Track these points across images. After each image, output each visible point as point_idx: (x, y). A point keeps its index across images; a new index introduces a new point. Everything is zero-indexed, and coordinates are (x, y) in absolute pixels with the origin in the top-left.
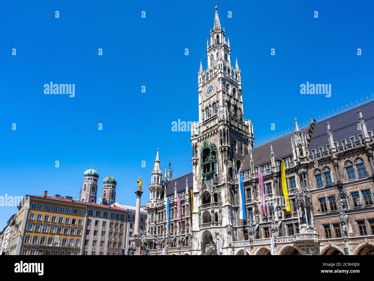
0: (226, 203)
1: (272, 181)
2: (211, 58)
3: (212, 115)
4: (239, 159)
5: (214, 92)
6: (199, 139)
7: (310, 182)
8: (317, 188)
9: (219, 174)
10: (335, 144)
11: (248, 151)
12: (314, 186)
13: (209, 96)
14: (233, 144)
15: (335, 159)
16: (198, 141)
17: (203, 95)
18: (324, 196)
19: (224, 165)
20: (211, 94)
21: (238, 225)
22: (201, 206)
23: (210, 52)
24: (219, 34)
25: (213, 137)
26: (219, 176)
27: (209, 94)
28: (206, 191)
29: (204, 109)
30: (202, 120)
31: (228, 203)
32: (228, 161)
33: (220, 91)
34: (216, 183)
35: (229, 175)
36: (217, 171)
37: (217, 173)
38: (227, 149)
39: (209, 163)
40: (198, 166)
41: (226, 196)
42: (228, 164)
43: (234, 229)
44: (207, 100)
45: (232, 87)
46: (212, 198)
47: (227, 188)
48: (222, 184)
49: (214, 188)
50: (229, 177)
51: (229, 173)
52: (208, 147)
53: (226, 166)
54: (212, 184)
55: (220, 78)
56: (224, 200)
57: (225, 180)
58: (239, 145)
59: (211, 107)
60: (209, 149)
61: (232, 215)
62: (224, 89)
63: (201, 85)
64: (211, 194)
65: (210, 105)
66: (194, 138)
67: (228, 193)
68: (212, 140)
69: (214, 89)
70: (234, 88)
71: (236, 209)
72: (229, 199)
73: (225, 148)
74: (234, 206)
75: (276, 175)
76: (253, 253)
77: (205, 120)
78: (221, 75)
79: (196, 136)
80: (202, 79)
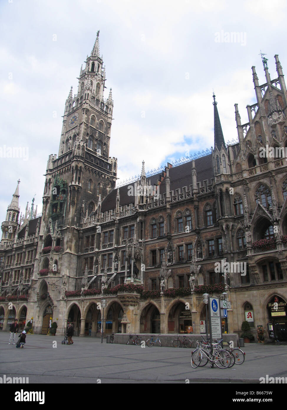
0: (67, 250)
1: (114, 229)
2: (82, 86)
3: (71, 149)
4: (93, 201)
5: (77, 123)
6: (54, 174)
7: (146, 232)
8: (151, 239)
9: (65, 216)
10: (171, 193)
11: (107, 192)
12: (149, 237)
13: (72, 126)
14: (87, 183)
15: (168, 208)
16: (52, 177)
17: (66, 125)
18: (155, 248)
19: (71, 206)
20: (74, 125)
21: (79, 276)
22: (43, 252)
23: (82, 79)
24: (95, 62)
25: (67, 174)
26: (66, 218)
27: (72, 125)
28: (49, 234)
29: (65, 141)
30: (61, 153)
31: (68, 251)
32: (76, 202)
33: (82, 123)
34: (61, 227)
35: (76, 218)
36: (64, 212)
37: (64, 215)
38: (76, 189)
39: (57, 203)
40: (48, 205)
41: (67, 242)
42: (75, 206)
43: (73, 279)
44: (70, 131)
45: (99, 120)
46: (54, 243)
47: (70, 233)
48: (66, 228)
49: (57, 232)
50: (75, 220)
51: (75, 216)
52: (59, 184)
53: (73, 208)
54: (56, 228)
55: (84, 109)
56: (65, 246)
57: (70, 224)
58: (95, 185)
59: (71, 140)
60: (60, 187)
61: (73, 264)
62: (87, 121)
63: (67, 113)
64: (52, 239)
65: (70, 137)
66: (49, 172)
67: (70, 239)
68: (65, 177)
69: (77, 120)
70: (102, 121)
71: (79, 257)
72: (71, 246)
73: (75, 188)
74: (77, 253)
75: (118, 222)
76: (84, 307)
77: (64, 153)
78: (85, 106)
79: (51, 170)
80: (68, 108)
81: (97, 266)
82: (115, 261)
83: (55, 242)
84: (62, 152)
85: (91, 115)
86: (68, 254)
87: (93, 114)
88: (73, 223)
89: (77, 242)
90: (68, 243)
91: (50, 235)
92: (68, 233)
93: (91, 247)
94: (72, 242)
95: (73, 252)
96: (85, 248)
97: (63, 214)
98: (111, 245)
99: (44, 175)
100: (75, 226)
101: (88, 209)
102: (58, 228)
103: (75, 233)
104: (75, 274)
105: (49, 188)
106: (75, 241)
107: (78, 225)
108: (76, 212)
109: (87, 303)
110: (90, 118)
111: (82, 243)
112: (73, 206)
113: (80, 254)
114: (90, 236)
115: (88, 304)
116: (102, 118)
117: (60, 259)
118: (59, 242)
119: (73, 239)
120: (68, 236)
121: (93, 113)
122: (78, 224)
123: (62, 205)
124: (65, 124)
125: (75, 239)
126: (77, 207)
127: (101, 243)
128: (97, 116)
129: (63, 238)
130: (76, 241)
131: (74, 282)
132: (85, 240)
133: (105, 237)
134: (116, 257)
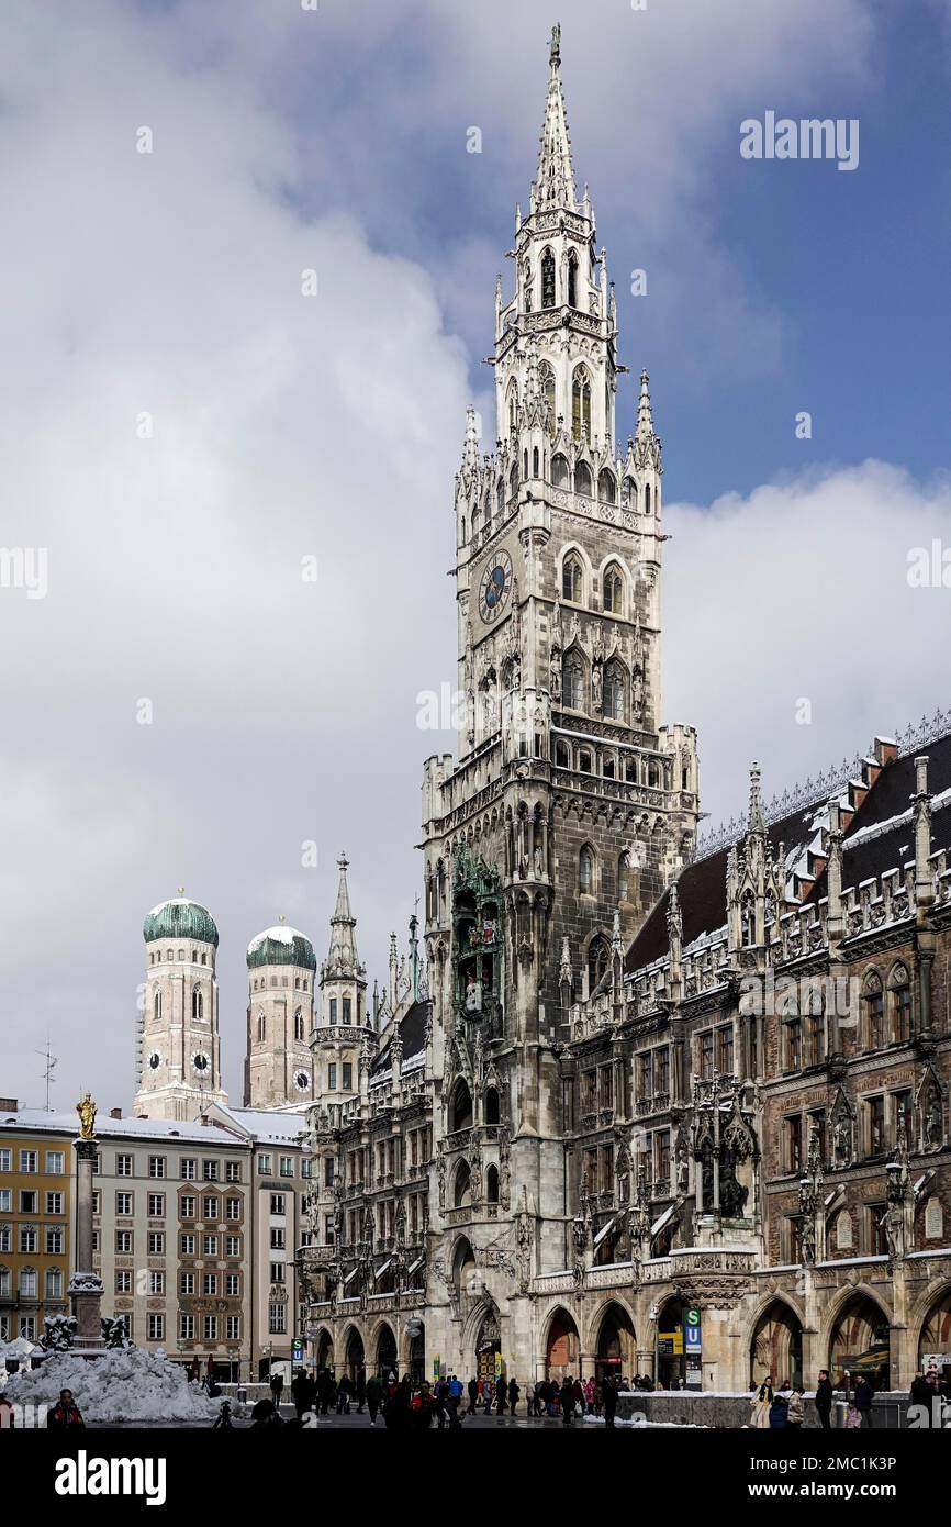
0: (523, 1127)
1: (669, 1041)
5: (507, 603)
6: (450, 840)
7: (769, 1051)
9: (506, 1003)
10: (845, 899)
11: (661, 882)
12: (778, 1067)
13: (492, 618)
15: (835, 963)
16: (448, 850)
17: (471, 612)
19: (520, 965)
20: (497, 613)
21: (571, 1212)
22: (447, 1137)
25: (493, 838)
26: (508, 1012)
27: (492, 610)
28: (460, 1077)
30: (468, 741)
31: (527, 1128)
32: (535, 950)
33: (528, 601)
34: (495, 1046)
35: (542, 1008)
36: (502, 991)
37: (502, 1002)
38: (531, 897)
39: (473, 959)
40: (448, 964)
41: (520, 1099)
42: (535, 964)
43: (553, 1225)
44: (485, 639)
45: (600, 561)
46: (477, 1107)
47: (526, 1069)
48: (511, 1049)
49: (486, 1064)
50: (542, 1017)
51: (538, 1001)
52: (471, 884)
53: (526, 973)
54: (479, 1051)
55: (526, 530)
56: (516, 1116)
57: (522, 1035)
58: (608, 864)
59: (495, 683)
60: (474, 894)
61: (550, 1174)
62: (548, 587)
63: (466, 554)
64: (471, 1093)
65: (492, 673)
66: (433, 834)
67: (528, 1088)
68: (491, 850)
69: (507, 589)
70: (614, 561)
71: (567, 1146)
72: (536, 1111)
73: (524, 894)
74: (559, 1136)
75: (679, 1017)
76: (587, 1317)
77: (477, 745)
78: (532, 516)
79: (439, 823)
80: (468, 523)
81: (624, 1176)
82: (679, 1159)
83: (481, 1102)
84: (472, 742)
85: (563, 551)
86: (528, 1142)
87: (569, 546)
88: (534, 1027)
89: (556, 1093)
90: (524, 1104)
91: (462, 1081)
92: (519, 1067)
93: (602, 1109)
94: (536, 1099)
95: (544, 1132)
96: (584, 1113)
97: (498, 998)
98: (663, 1099)
99: (419, 847)
100: (542, 1037)
101: (587, 966)
102: (486, 1049)
103: (546, 1064)
104: (559, 1206)
105: (444, 897)
106: (548, 1090)
107: (552, 1035)
108: (540, 988)
109: (594, 1302)
110: (559, 564)
111: (574, 1099)
112: (527, 968)
113: (570, 1134)
114: (598, 1070)
115: (597, 1306)
116: (615, 548)
117: (502, 1159)
118: (496, 1102)
119: (541, 1086)
120: (522, 1079)
121: (570, 540)
122: (552, 1029)
123: (488, 961)
124: (466, 608)
125: (545, 1086)
126: (542, 967)
127: (633, 1094)
128: (588, 545)
129: (507, 1087)
130: (552, 1092)
131: (560, 1233)
132: (583, 1083)
133: (644, 1071)
134: (681, 1144)
